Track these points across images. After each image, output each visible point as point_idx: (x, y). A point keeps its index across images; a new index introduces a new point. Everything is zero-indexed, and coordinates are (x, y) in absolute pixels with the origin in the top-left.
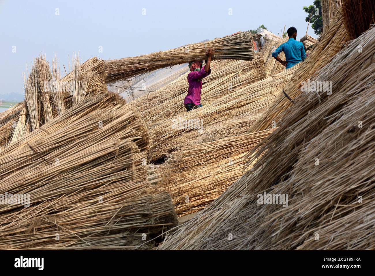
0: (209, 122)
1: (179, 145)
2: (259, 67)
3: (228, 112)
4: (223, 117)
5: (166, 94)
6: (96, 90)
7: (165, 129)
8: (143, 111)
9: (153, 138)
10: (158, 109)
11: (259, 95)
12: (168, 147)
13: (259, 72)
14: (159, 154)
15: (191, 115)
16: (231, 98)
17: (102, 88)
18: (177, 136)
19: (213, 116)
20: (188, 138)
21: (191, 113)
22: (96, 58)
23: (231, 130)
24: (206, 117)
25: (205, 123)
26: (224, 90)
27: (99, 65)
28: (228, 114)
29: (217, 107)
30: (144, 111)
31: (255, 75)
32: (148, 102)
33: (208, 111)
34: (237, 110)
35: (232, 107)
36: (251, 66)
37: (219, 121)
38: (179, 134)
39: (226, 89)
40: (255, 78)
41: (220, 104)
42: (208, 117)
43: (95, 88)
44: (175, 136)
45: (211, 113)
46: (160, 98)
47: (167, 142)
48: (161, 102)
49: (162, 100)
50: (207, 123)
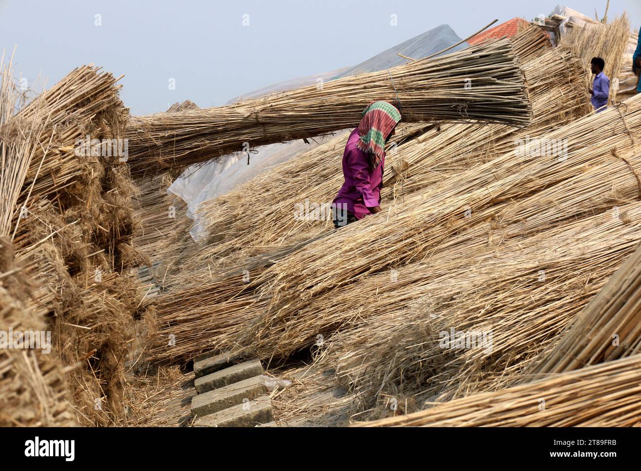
0: (439, 243)
1: (351, 313)
2: (571, 81)
3: (492, 210)
4: (477, 227)
5: (336, 158)
6: (58, 170)
7: (312, 266)
8: (278, 202)
9: (280, 292)
10: (316, 196)
11: (579, 159)
12: (321, 318)
13: (570, 94)
14: (296, 340)
15: (387, 222)
16: (501, 171)
17: (79, 161)
18: (346, 284)
19: (449, 225)
20: (377, 291)
21: (385, 217)
22: (89, 68)
23: (500, 297)
24: (428, 228)
25: (427, 244)
26: (483, 143)
27: (96, 88)
28: (493, 218)
29: (461, 197)
30: (280, 203)
31: (559, 102)
32: (290, 180)
33: (435, 211)
34: (516, 206)
35: (503, 198)
36: (551, 80)
37: (465, 237)
38: (352, 279)
39: (487, 141)
40: (561, 109)
41: (469, 190)
42: (434, 229)
43: (54, 164)
44: (342, 285)
45: (443, 217)
46: (321, 167)
47: (320, 303)
48: (322, 179)
49: (325, 172)
50: (432, 246)
